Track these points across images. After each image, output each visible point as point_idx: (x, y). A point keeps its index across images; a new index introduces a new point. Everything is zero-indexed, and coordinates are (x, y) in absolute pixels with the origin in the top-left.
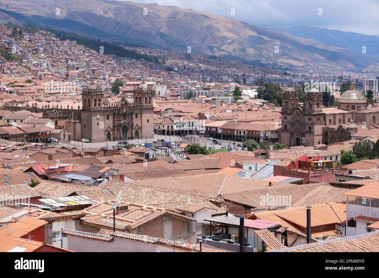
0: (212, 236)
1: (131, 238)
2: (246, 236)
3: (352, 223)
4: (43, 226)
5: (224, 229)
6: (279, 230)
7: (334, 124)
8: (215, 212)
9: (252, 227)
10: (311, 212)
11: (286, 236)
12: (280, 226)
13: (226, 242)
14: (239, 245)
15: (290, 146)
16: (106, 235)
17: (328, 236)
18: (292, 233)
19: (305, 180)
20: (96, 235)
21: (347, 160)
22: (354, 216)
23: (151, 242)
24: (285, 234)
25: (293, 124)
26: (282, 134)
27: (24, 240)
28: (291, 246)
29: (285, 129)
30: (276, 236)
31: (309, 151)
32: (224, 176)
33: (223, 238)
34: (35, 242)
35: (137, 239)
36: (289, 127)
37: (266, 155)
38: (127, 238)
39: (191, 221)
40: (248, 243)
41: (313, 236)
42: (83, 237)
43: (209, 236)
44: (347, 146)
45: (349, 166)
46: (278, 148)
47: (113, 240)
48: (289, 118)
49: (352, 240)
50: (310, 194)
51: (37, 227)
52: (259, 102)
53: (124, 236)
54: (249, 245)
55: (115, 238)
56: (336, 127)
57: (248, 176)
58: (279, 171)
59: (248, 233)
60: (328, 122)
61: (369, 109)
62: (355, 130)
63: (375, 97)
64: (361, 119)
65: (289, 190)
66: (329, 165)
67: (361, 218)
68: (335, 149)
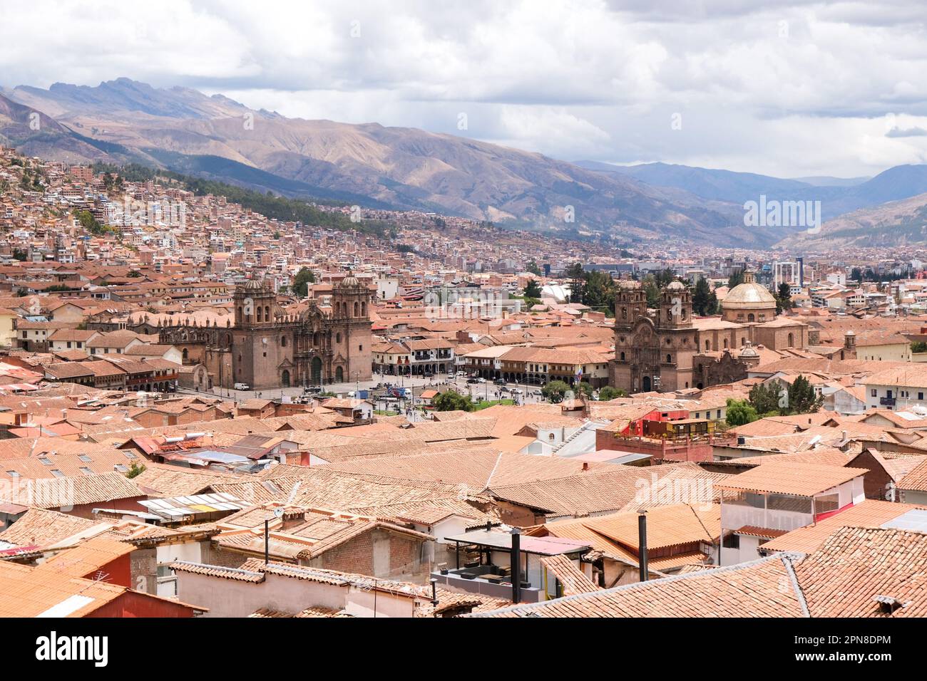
0: (461, 569)
1: (297, 575)
2: (525, 569)
3: (732, 540)
4: (128, 554)
5: (485, 555)
6: (589, 556)
7: (716, 349)
8: (473, 523)
9: (535, 551)
10: (648, 521)
11: (601, 568)
12: (588, 550)
13: (487, 581)
14: (511, 586)
15: (630, 392)
16: (250, 571)
17: (683, 566)
18: (613, 562)
19: (654, 458)
20: (232, 572)
21: (738, 418)
22: (735, 527)
23: (335, 584)
24: (599, 564)
25: (636, 351)
26: (617, 370)
27: (89, 583)
28: (613, 585)
29: (622, 360)
30: (582, 568)
31: (664, 402)
32: (497, 452)
33: (482, 572)
34: (109, 587)
35: (310, 577)
36: (628, 356)
37: (581, 411)
38: (290, 577)
39: (426, 539)
40: (529, 582)
41: (653, 567)
42: (208, 575)
43: (455, 570)
44: (738, 393)
45: (739, 430)
46: (609, 396)
47: (264, 580)
48: (630, 339)
49: (725, 573)
51: (114, 557)
52: (574, 309)
53: (285, 573)
54: (530, 585)
55: (268, 577)
56: (718, 355)
57: (546, 451)
58: (606, 440)
59: (529, 562)
60: (702, 345)
61: (782, 320)
62: (756, 359)
63: (794, 296)
64: (766, 339)
65: (620, 477)
66: (702, 428)
67: (749, 530)
68: (717, 398)
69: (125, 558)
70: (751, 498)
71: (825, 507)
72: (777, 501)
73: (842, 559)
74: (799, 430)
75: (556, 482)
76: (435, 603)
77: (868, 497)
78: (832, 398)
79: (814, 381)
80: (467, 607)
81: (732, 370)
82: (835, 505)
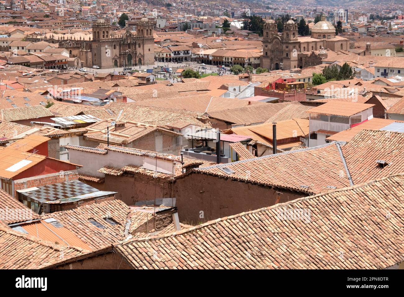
0: (194, 148)
1: (122, 151)
2: (222, 148)
3: (314, 136)
4: (47, 142)
5: (205, 142)
6: (251, 143)
7: (308, 51)
9: (227, 140)
10: (277, 127)
11: (256, 148)
12: (250, 140)
13: (205, 154)
14: (216, 156)
15: (269, 70)
16: (101, 149)
17: (292, 147)
18: (261, 145)
19: (280, 100)
20: (93, 149)
21: (318, 81)
22: (315, 130)
23: (139, 155)
24: (255, 146)
25: (272, 51)
26: (264, 60)
27: (30, 154)
28: (261, 155)
29: (266, 55)
30: (247, 148)
31: (285, 75)
32: (210, 97)
33: (203, 150)
34: (39, 156)
35: (127, 152)
36: (269, 54)
37: (248, 78)
38: (119, 152)
39: (179, 135)
40: (224, 154)
41: (279, 148)
42: (82, 151)
43: (192, 149)
44: (318, 70)
45: (318, 87)
46: (260, 72)
47: (107, 153)
48: (270, 46)
49: (310, 150)
50: (281, 112)
51: (41, 143)
52: (245, 32)
53: (117, 150)
54: (224, 156)
55: (109, 152)
56: (309, 53)
57: (232, 96)
58: (258, 91)
59: (224, 146)
60: (302, 49)
61: (338, 38)
62: (326, 56)
63: (343, 26)
64: (331, 46)
65: (265, 108)
66: (301, 86)
67: (322, 131)
68: (308, 73)
69: (45, 143)
70: (322, 117)
71: (355, 121)
72: (334, 118)
73: (362, 144)
74: (345, 87)
75: (236, 110)
76: (183, 164)
77: (374, 117)
78: (360, 73)
79: (352, 65)
80: (197, 165)
81: (315, 60)
82: (360, 120)
